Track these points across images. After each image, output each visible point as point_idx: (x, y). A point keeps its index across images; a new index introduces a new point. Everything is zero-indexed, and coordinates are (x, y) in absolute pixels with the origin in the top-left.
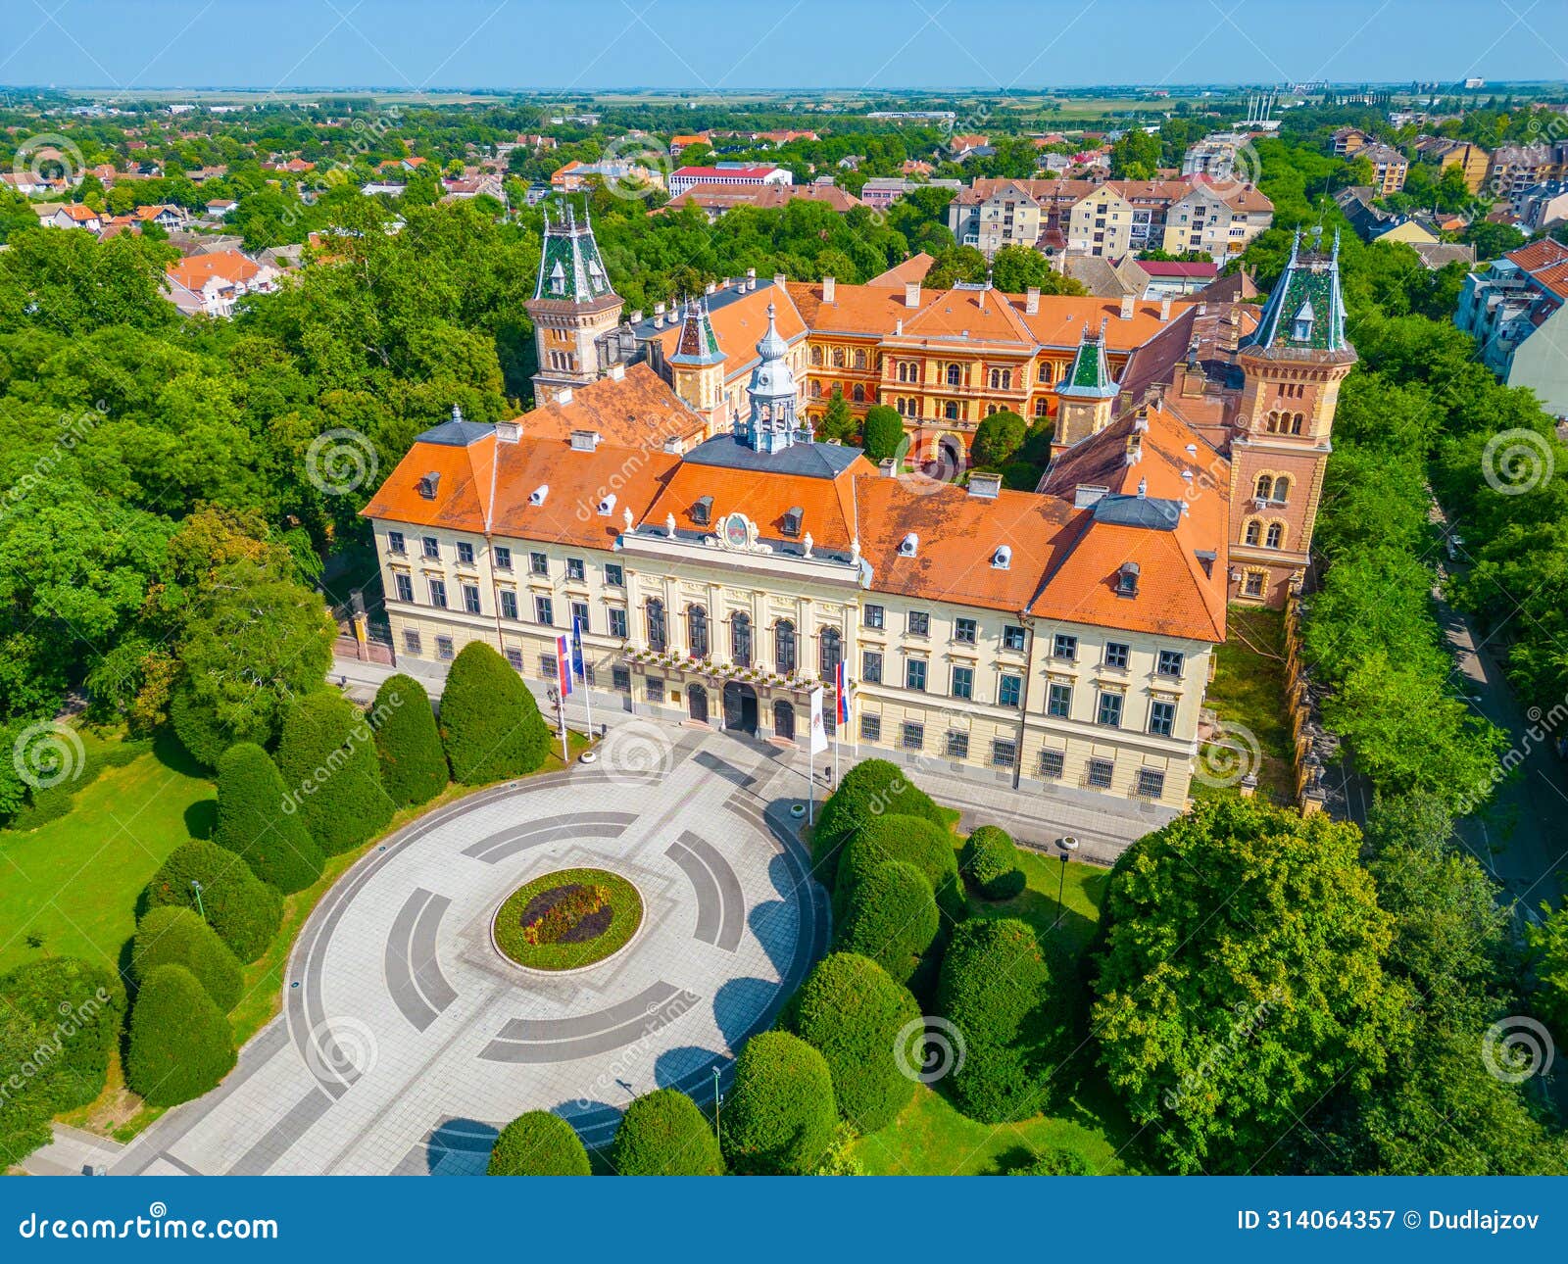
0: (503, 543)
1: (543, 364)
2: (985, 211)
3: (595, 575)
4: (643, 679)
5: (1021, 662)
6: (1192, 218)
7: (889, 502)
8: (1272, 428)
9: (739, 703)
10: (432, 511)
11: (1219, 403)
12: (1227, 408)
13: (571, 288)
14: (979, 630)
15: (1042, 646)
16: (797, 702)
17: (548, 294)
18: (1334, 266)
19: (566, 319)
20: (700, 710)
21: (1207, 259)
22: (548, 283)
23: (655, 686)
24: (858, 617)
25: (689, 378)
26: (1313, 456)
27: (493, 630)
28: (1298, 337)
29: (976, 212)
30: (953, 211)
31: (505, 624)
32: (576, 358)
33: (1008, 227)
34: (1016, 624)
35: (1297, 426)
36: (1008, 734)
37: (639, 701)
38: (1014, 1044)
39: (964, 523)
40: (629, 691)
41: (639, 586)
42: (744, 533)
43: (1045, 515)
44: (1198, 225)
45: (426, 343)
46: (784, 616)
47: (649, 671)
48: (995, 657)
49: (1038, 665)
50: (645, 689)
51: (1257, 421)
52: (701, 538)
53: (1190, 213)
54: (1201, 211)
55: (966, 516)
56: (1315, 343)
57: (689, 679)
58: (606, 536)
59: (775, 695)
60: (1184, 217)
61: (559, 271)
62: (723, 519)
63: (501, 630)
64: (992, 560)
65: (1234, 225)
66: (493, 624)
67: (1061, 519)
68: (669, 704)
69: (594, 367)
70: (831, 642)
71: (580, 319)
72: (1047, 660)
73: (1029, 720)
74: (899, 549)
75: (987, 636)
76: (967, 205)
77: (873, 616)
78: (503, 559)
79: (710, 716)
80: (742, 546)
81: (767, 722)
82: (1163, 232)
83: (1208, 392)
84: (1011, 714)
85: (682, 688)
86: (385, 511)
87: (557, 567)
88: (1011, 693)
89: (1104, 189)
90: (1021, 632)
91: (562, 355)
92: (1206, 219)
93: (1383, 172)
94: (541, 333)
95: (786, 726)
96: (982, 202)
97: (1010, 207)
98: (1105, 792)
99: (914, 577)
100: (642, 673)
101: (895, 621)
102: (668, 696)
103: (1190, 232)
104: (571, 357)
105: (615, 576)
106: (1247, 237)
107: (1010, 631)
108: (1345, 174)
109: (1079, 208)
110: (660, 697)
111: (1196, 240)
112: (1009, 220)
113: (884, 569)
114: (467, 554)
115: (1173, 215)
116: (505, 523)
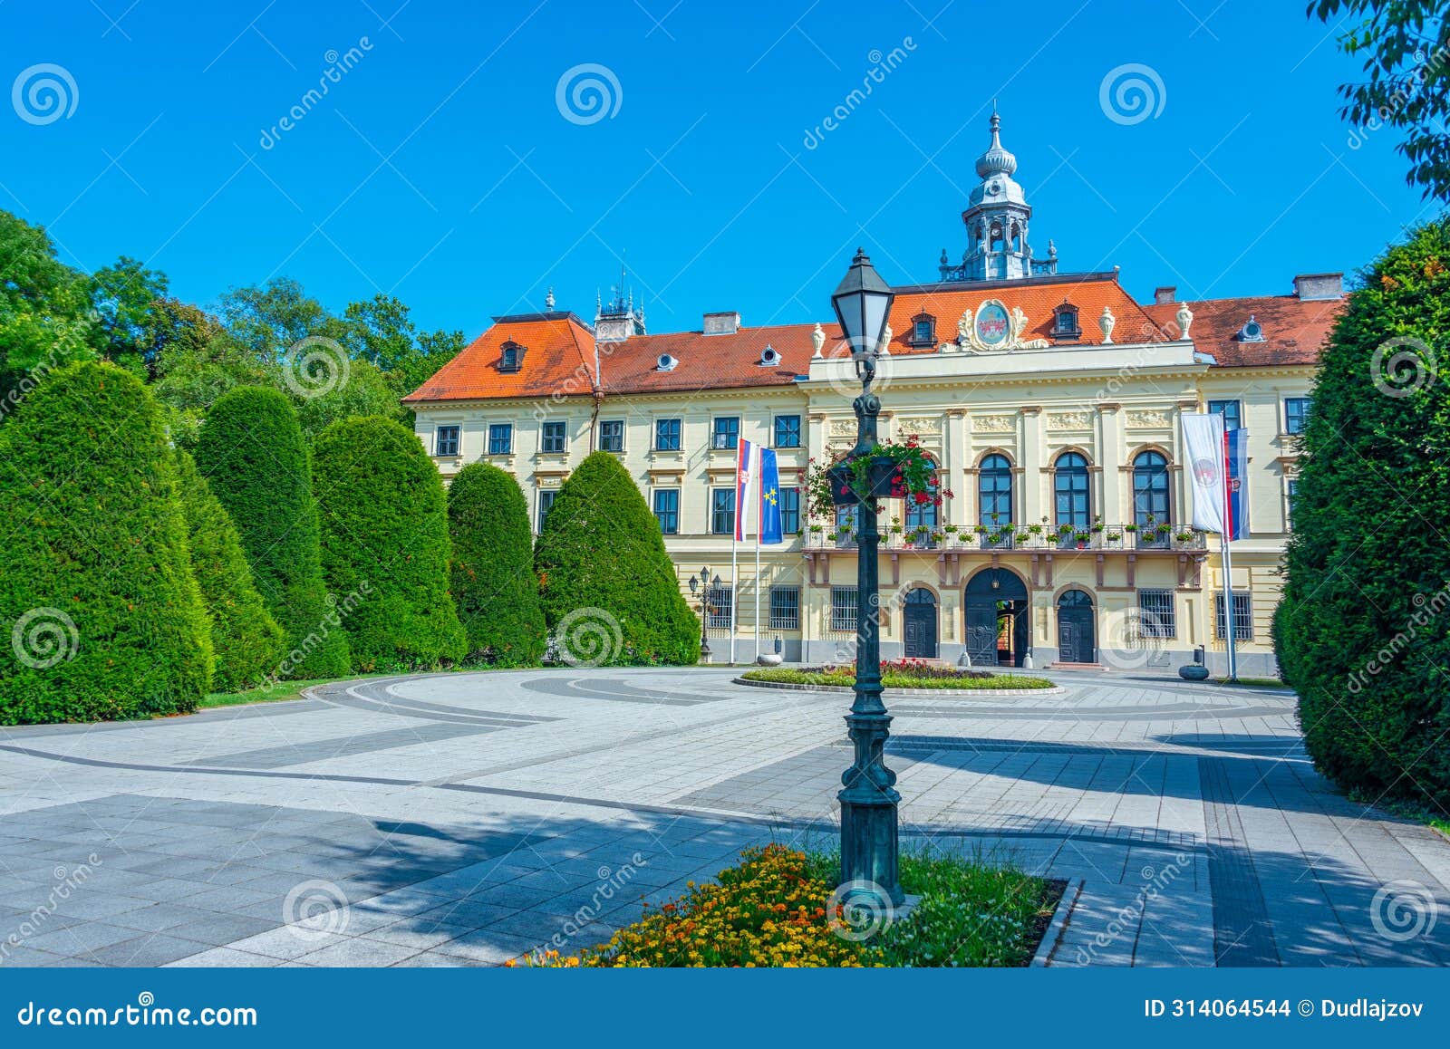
0: (612, 415)
4: (827, 592)
10: (513, 382)
16: (1100, 587)
20: (921, 636)
37: (815, 637)
40: (797, 622)
41: (829, 438)
42: (1004, 326)
47: (839, 576)
50: (827, 608)
52: (934, 346)
58: (779, 378)
62: (968, 313)
74: (1237, 338)
78: (613, 439)
79: (944, 640)
80: (1002, 344)
81: (1045, 635)
85: (893, 599)
87: (695, 435)
95: (1079, 640)
100: (826, 584)
105: (789, 431)
113: (1226, 352)
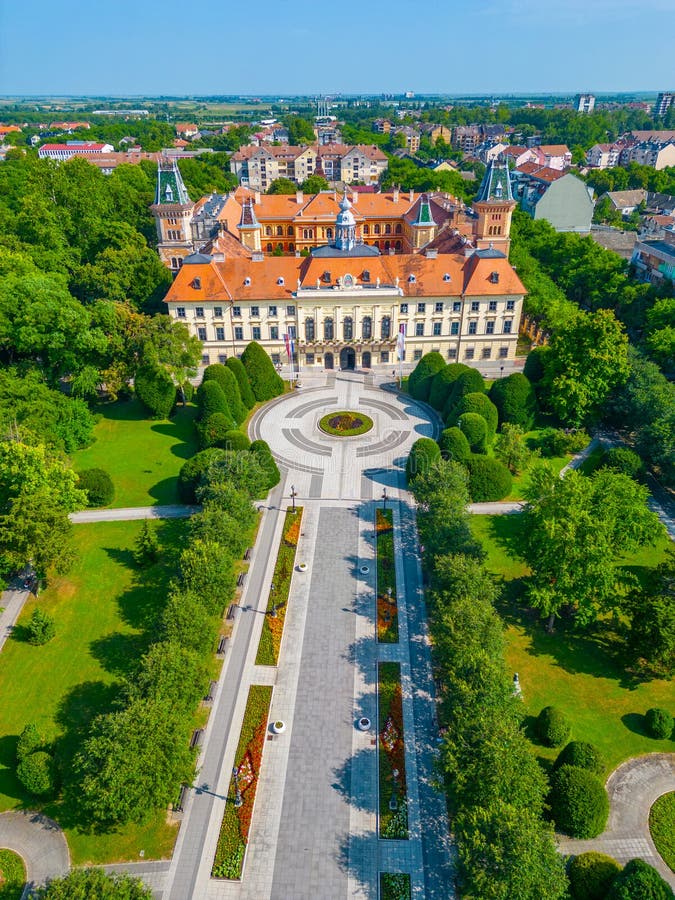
0: (236, 305)
1: (164, 238)
2: (251, 164)
3: (282, 312)
4: (305, 355)
5: (459, 316)
6: (353, 164)
7: (398, 264)
8: (490, 233)
9: (346, 357)
10: (201, 294)
11: (471, 225)
12: (473, 227)
13: (176, 197)
14: (444, 306)
15: (467, 307)
16: (373, 351)
17: (164, 201)
18: (507, 167)
19: (176, 214)
20: (329, 364)
21: (363, 183)
22: (164, 195)
23: (310, 358)
24: (397, 310)
25: (249, 235)
26: (505, 242)
27: (230, 346)
28: (498, 195)
29: (245, 164)
30: (232, 165)
31: (236, 343)
32: (182, 233)
33: (263, 172)
34: (458, 300)
35: (498, 231)
36: (453, 346)
37: (302, 366)
38: (525, 407)
39: (429, 267)
40: (297, 362)
41: (303, 314)
42: (351, 282)
43: (456, 261)
44: (356, 168)
45: (111, 230)
46: (368, 315)
47: (308, 351)
48: (450, 316)
49: (466, 315)
50: (305, 359)
51: (485, 231)
52: (332, 288)
53: (352, 161)
54: (356, 160)
55: (429, 266)
56: (504, 197)
57: (326, 351)
58: (287, 294)
59: (363, 350)
60: (349, 164)
61: (169, 190)
63: (235, 346)
64: (444, 279)
65: (372, 167)
66: (231, 343)
67: (462, 262)
68: (317, 364)
69: (190, 237)
70: (386, 322)
71: (184, 213)
72: (469, 313)
73: (462, 338)
74: (409, 280)
75: (447, 308)
76: (239, 161)
77: (404, 307)
78: (237, 312)
79: (335, 365)
80: (352, 288)
81: (359, 363)
82: (339, 172)
83: (467, 221)
84: (455, 338)
85: (322, 356)
86: (176, 297)
87: (264, 311)
88: (455, 329)
89: (309, 150)
90: (459, 304)
91: (174, 232)
92: (359, 164)
93: (409, 141)
94: (162, 222)
95: (367, 363)
96: (247, 159)
97: (263, 161)
98: (488, 360)
99: (418, 290)
100: (304, 353)
101: (412, 308)
102: (316, 360)
103: (353, 171)
104: (179, 232)
105: (292, 311)
106: (378, 172)
107: (455, 304)
108: (394, 142)
109: (299, 161)
110: (312, 362)
111: (356, 175)
112: (263, 169)
113: (406, 288)
114: (218, 313)
115: (344, 164)
116: (237, 295)
